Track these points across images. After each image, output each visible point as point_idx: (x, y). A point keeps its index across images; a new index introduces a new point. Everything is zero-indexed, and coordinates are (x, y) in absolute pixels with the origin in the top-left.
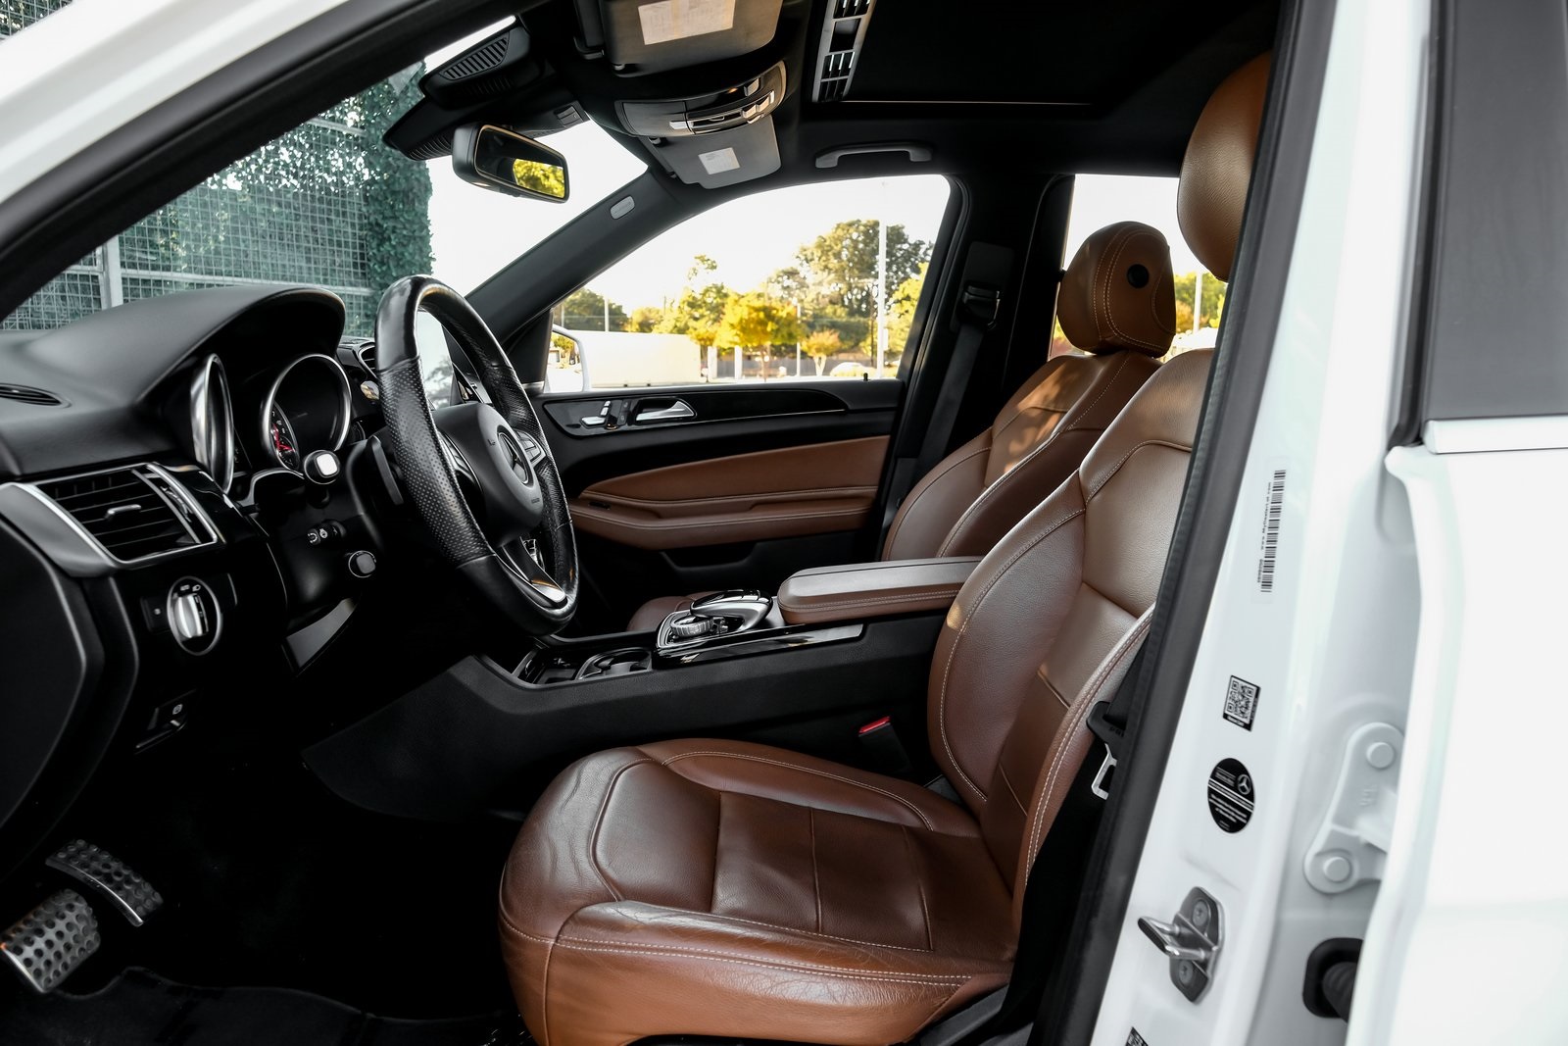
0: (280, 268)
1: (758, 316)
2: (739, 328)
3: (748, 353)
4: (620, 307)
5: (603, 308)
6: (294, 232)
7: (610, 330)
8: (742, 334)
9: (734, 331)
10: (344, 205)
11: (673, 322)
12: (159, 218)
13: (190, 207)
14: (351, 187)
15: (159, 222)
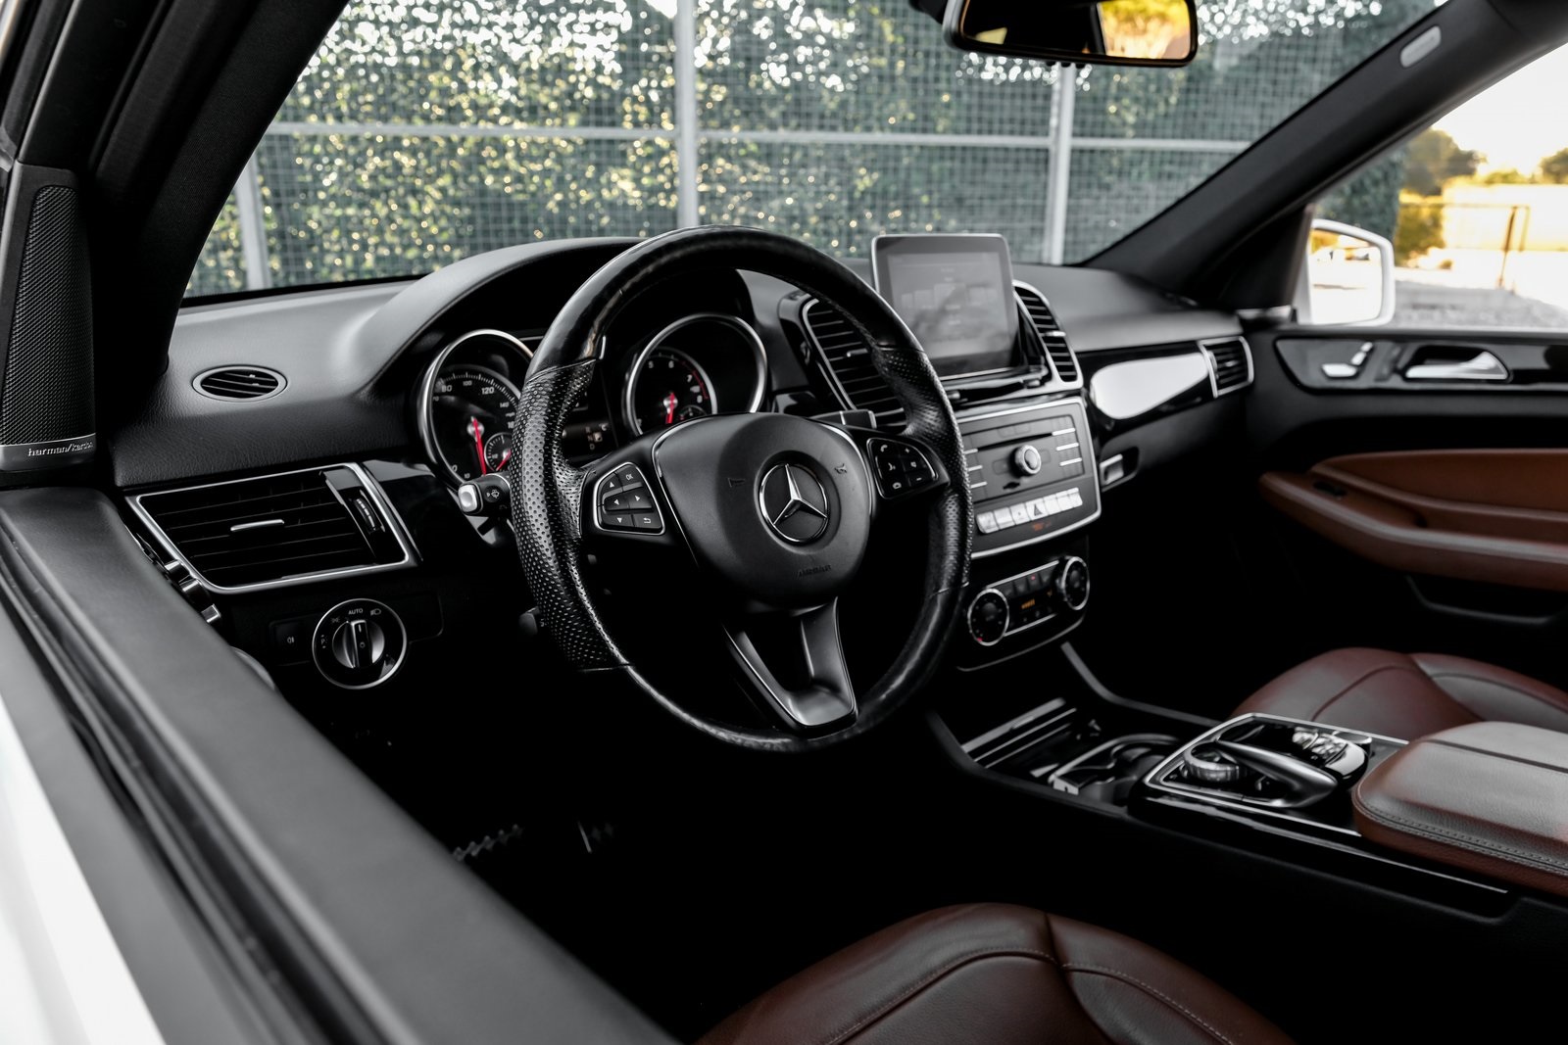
15: (1113, 89)
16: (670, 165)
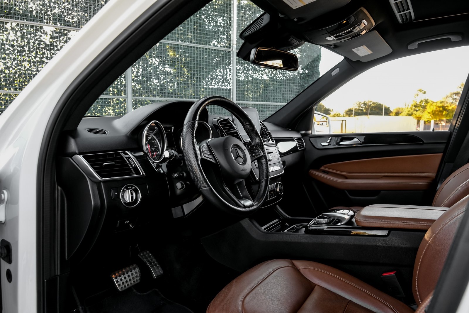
0: (275, 99)
1: (440, 109)
2: (432, 113)
3: (437, 122)
4: (389, 108)
5: (383, 108)
6: (280, 89)
7: (384, 115)
8: (432, 116)
9: (430, 115)
10: (294, 81)
11: (407, 112)
12: (246, 87)
13: (254, 84)
14: (296, 75)
15: (246, 89)
16: (124, 106)
